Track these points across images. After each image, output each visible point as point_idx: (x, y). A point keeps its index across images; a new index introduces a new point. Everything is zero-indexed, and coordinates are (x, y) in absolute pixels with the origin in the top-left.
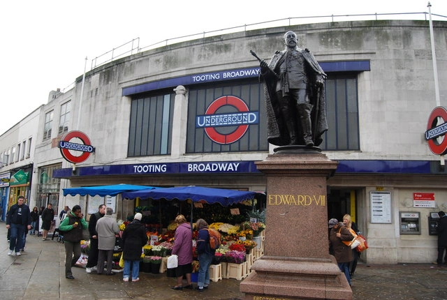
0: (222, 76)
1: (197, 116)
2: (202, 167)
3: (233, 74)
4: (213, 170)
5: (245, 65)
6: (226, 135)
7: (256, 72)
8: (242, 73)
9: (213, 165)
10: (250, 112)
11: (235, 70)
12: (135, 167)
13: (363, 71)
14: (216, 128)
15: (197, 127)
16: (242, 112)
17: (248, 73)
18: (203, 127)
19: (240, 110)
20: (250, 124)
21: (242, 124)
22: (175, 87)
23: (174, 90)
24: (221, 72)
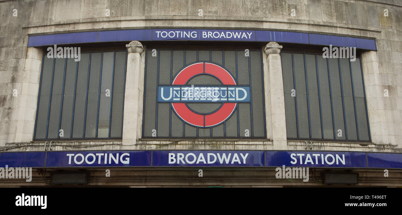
0: (200, 34)
1: (159, 85)
2: (191, 158)
3: (216, 35)
4: (209, 162)
5: (233, 25)
6: (204, 115)
7: (248, 36)
8: (229, 35)
9: (209, 155)
10: (238, 86)
11: (220, 29)
12: (70, 155)
13: (369, 51)
14: (190, 105)
15: (159, 102)
16: (228, 86)
17: (237, 36)
18: (169, 102)
19: (225, 83)
20: (239, 102)
21: (228, 102)
22: (128, 43)
23: (127, 46)
24: (199, 30)
